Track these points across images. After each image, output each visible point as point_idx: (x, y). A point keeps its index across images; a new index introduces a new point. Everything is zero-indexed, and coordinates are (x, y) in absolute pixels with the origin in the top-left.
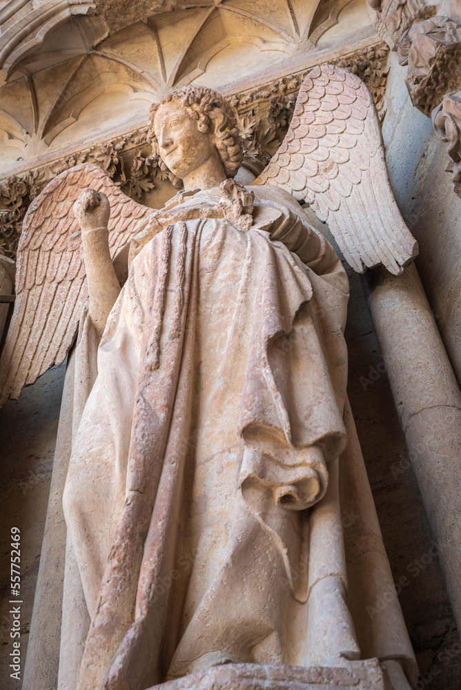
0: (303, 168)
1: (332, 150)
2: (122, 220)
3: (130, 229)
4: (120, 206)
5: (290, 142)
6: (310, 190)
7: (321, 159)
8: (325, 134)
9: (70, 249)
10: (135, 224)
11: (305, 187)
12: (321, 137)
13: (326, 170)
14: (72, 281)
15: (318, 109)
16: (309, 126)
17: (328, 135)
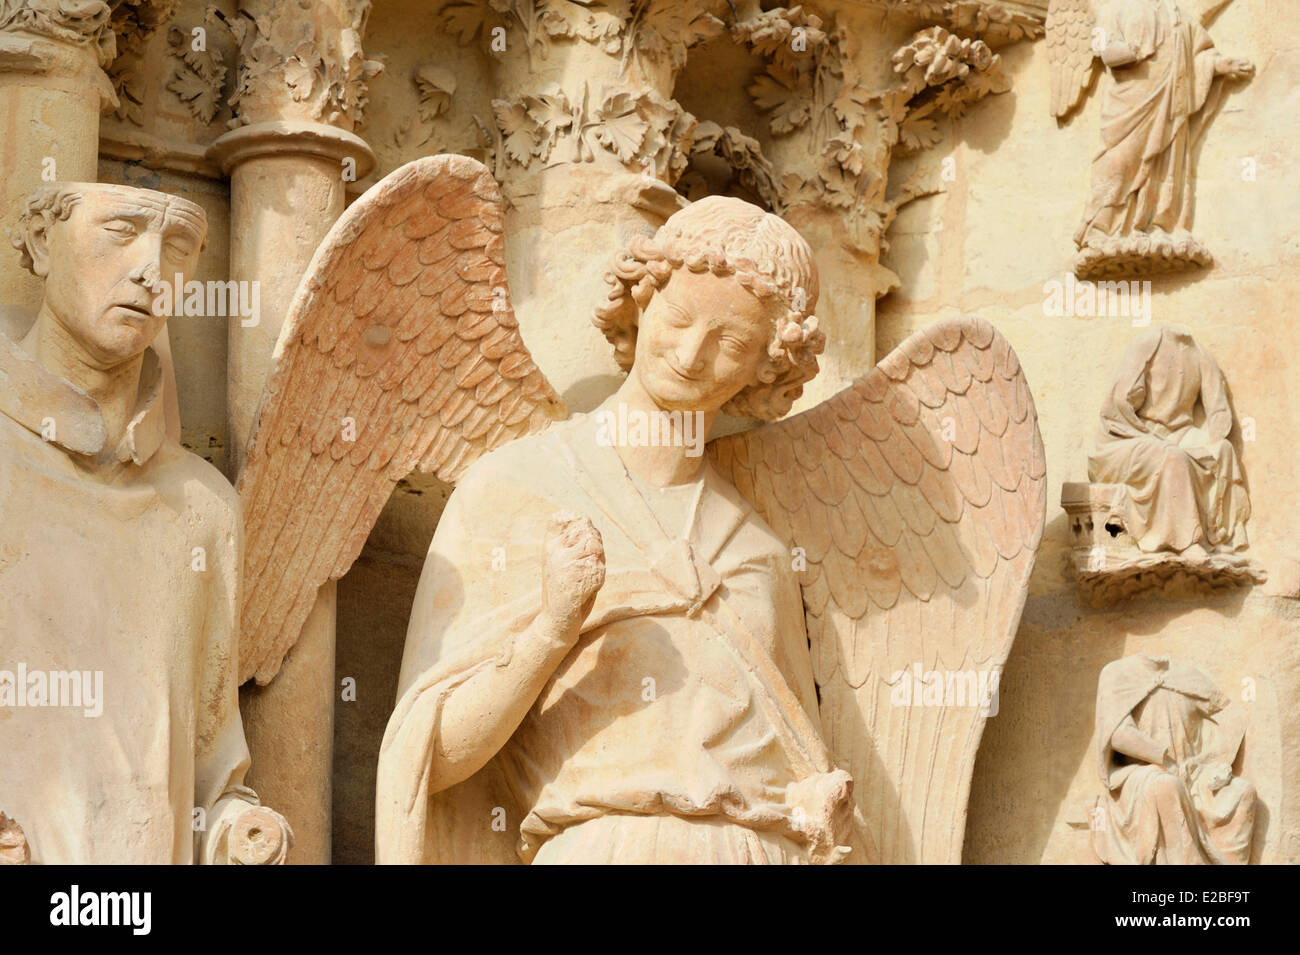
0: (835, 511)
1: (909, 536)
2: (477, 359)
3: (480, 394)
4: (490, 323)
5: (842, 419)
6: (822, 577)
7: (877, 529)
8: (915, 484)
9: (360, 370)
10: (496, 387)
11: (820, 562)
12: (904, 482)
13: (875, 572)
14: (337, 461)
15: (931, 408)
16: (897, 427)
17: (916, 491)
